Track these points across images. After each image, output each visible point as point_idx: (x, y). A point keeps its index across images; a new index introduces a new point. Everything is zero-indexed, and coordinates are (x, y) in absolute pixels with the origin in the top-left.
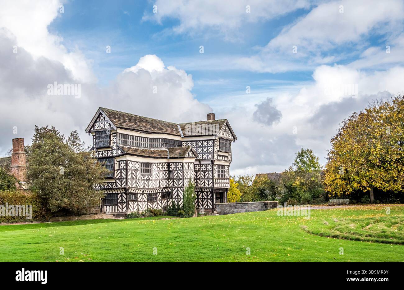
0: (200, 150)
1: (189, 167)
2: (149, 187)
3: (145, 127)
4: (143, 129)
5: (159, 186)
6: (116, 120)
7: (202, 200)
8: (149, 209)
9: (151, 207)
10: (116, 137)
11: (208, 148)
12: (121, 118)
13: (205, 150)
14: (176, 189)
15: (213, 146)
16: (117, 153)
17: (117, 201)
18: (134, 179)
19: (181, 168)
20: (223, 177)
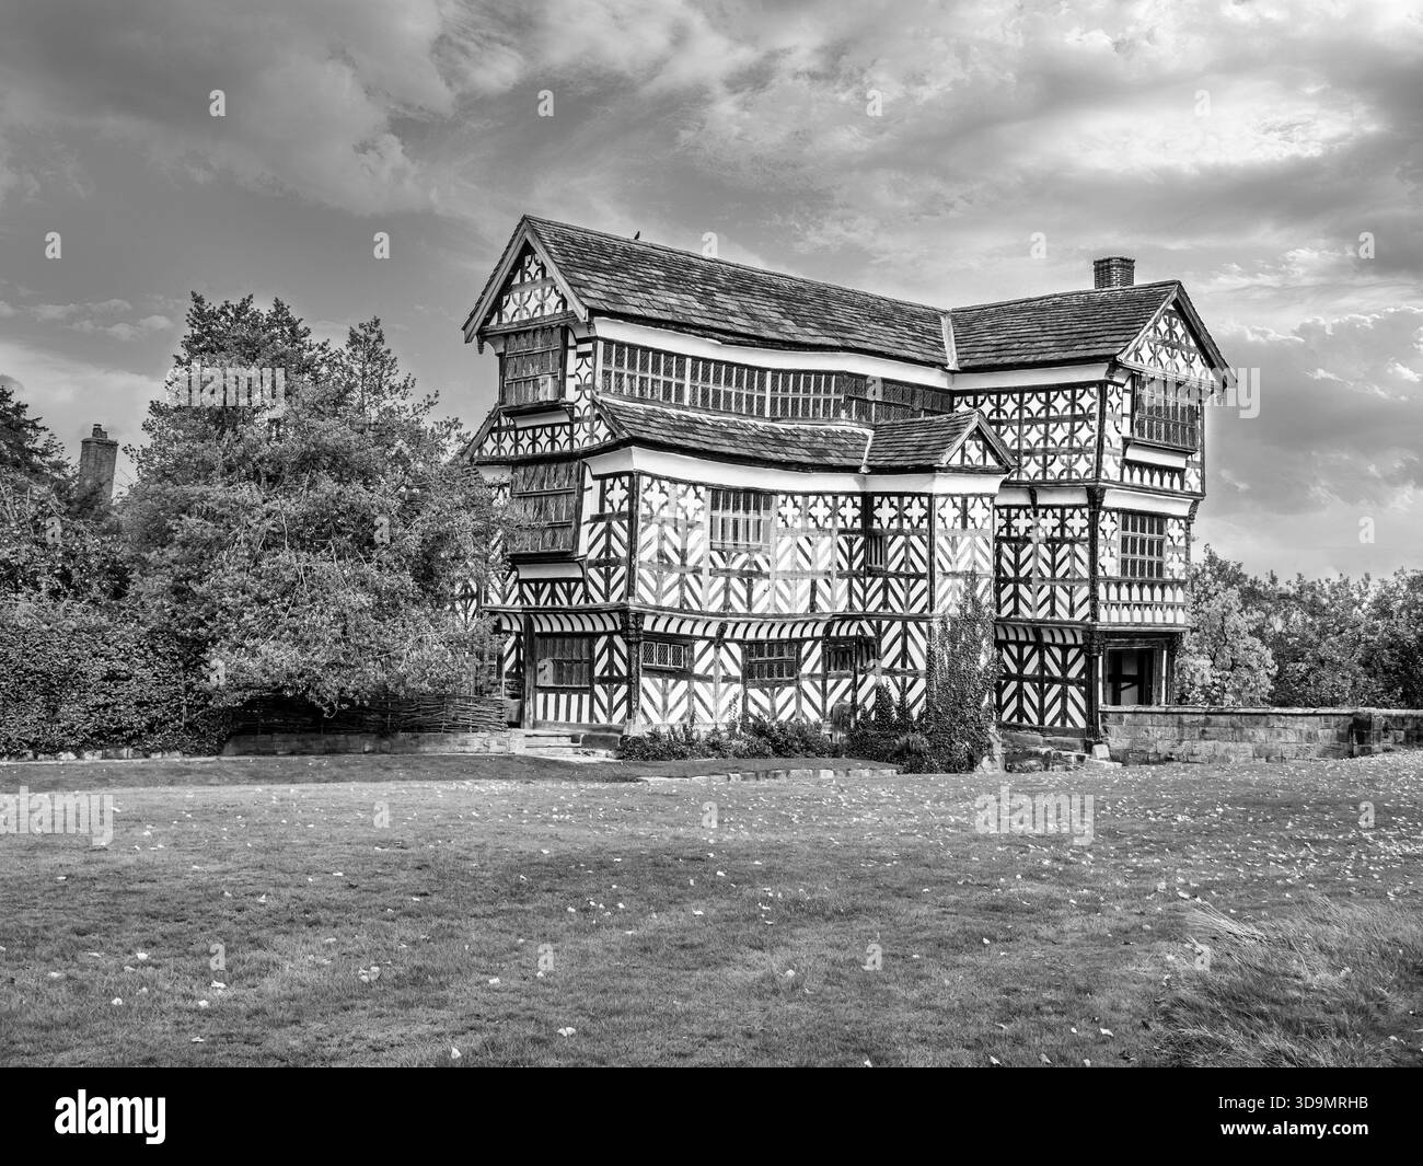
0: (1034, 436)
1: (965, 516)
2: (756, 610)
3: (753, 317)
4: (741, 324)
5: (813, 606)
6: (596, 279)
7: (1042, 687)
8: (751, 720)
9: (761, 708)
10: (589, 360)
11: (1072, 427)
12: (626, 270)
13: (1059, 434)
14: (897, 626)
15: (1097, 417)
16: (592, 436)
17: (591, 670)
18: (670, 566)
19: (921, 520)
20: (1151, 574)
